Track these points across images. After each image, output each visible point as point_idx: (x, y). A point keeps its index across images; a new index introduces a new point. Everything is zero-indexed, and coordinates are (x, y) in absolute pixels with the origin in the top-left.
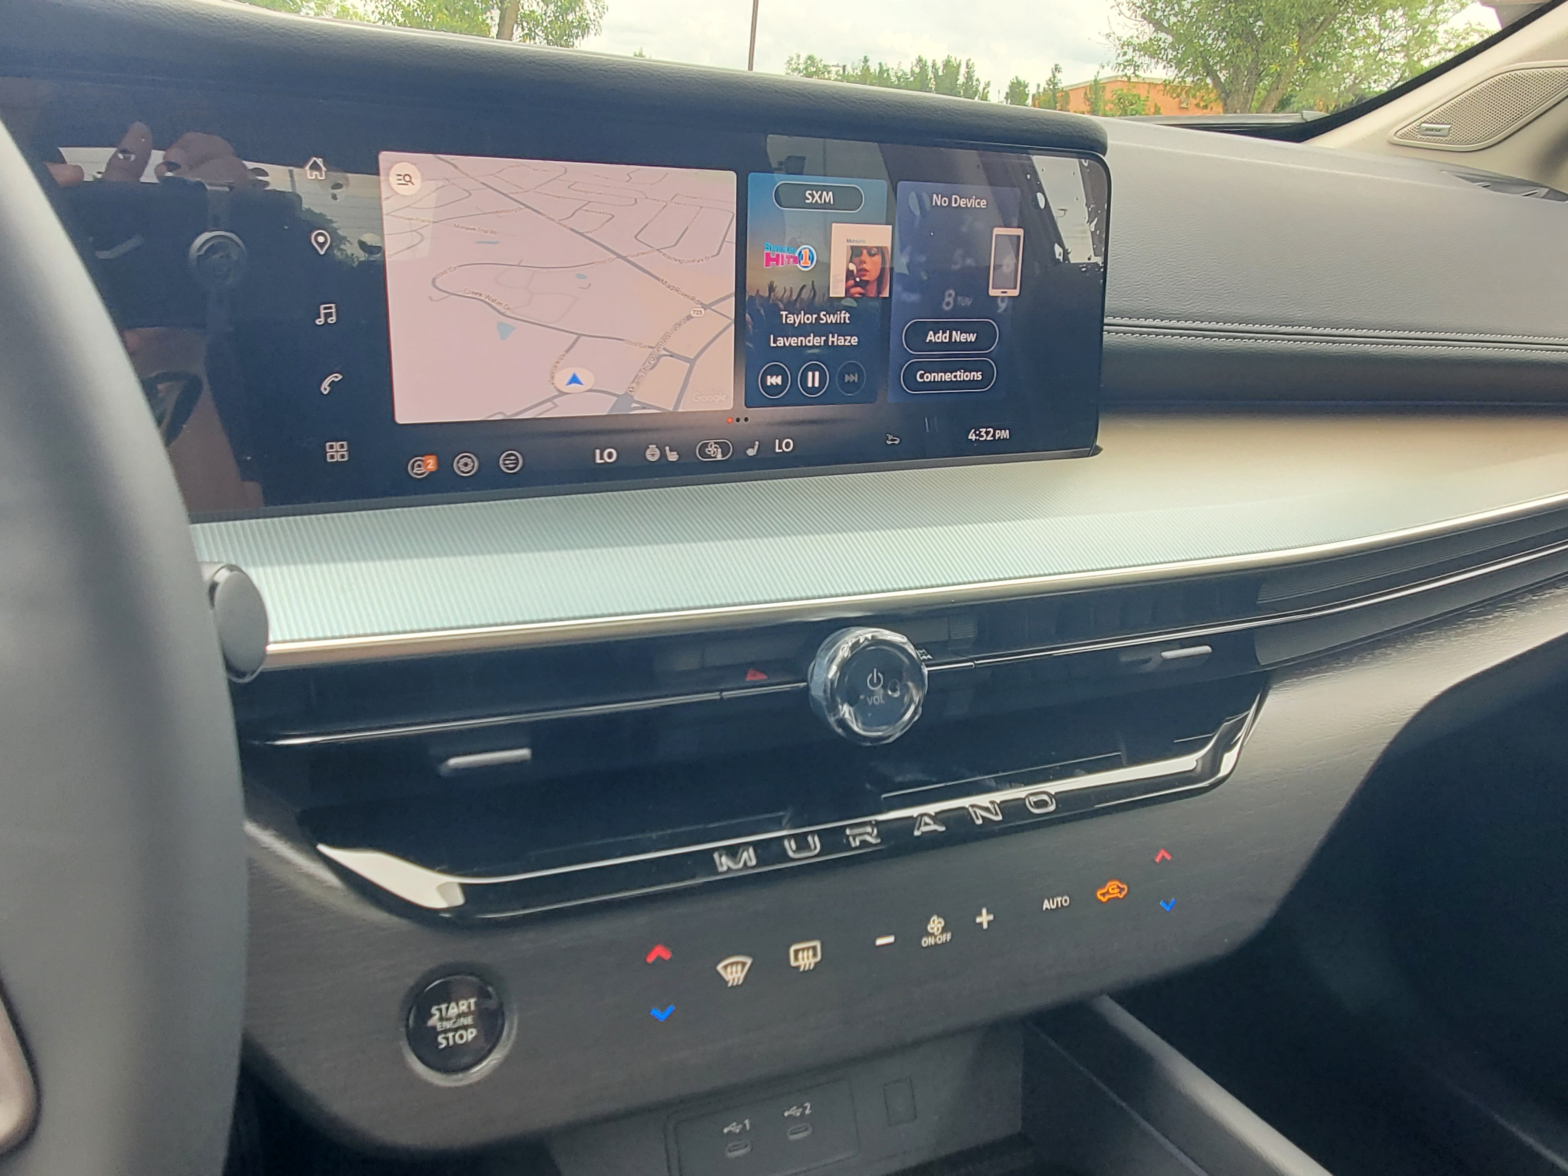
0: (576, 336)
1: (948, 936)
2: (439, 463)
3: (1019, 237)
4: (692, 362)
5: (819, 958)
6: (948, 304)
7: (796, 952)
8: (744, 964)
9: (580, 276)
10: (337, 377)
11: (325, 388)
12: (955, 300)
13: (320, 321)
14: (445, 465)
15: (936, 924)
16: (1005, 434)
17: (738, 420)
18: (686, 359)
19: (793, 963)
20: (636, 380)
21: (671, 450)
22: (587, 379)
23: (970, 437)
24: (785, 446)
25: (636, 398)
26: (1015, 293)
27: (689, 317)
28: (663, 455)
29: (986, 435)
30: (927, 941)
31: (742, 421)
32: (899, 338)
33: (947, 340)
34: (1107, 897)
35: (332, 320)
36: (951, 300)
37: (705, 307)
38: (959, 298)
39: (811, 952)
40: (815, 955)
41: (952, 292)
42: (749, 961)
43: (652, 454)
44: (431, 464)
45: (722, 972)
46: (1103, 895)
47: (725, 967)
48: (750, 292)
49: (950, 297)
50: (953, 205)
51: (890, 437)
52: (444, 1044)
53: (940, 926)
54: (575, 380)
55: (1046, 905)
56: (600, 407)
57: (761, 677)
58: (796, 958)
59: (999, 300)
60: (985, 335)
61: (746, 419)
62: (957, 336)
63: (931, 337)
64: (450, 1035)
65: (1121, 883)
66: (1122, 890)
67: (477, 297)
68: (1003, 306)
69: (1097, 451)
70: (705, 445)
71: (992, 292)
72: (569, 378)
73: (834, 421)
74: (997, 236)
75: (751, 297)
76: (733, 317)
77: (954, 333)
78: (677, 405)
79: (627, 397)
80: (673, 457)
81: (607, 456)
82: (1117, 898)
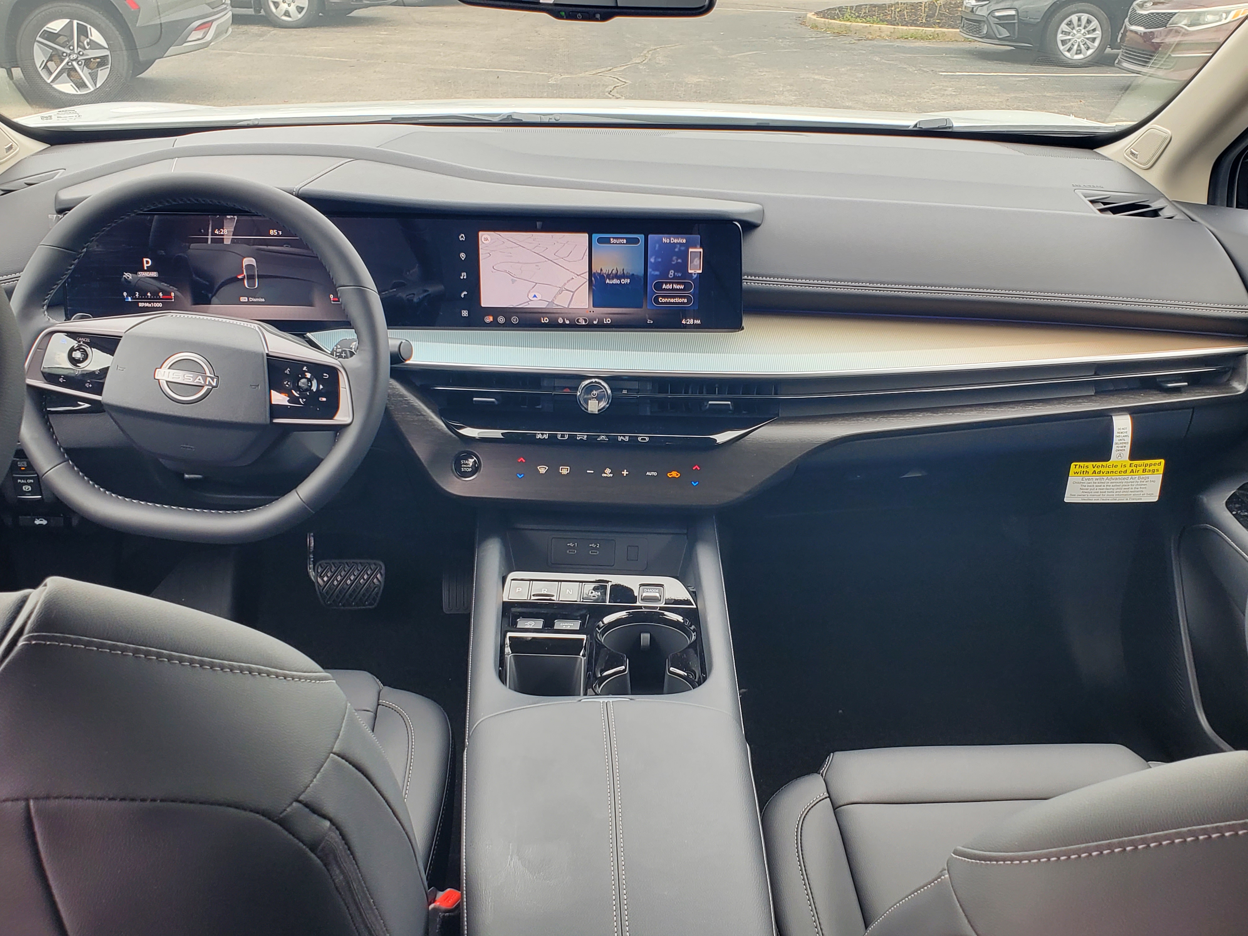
0: (535, 284)
1: (611, 475)
2: (493, 319)
3: (700, 252)
4: (574, 292)
5: (568, 472)
6: (671, 275)
7: (562, 468)
8: (545, 468)
9: (537, 266)
10: (465, 293)
11: (462, 296)
12: (674, 274)
13: (462, 278)
14: (495, 319)
15: (608, 471)
16: (699, 322)
17: (590, 312)
18: (572, 292)
19: (560, 471)
20: (555, 297)
21: (567, 320)
22: (539, 297)
23: (683, 322)
24: (608, 321)
25: (555, 303)
26: (701, 271)
27: (573, 278)
28: (564, 321)
29: (691, 321)
30: (604, 475)
31: (592, 312)
32: (651, 286)
33: (671, 288)
34: (671, 476)
35: (465, 277)
36: (672, 274)
37: (578, 275)
38: (676, 274)
39: (566, 470)
40: (567, 471)
41: (673, 271)
42: (547, 468)
43: (560, 321)
44: (491, 319)
45: (539, 469)
46: (670, 475)
47: (540, 468)
48: (594, 271)
49: (672, 273)
50: (671, 242)
51: (649, 320)
52: (463, 470)
53: (609, 472)
54: (535, 296)
55: (648, 473)
56: (543, 305)
57: (569, 390)
58: (561, 471)
59: (693, 274)
60: (687, 287)
61: (593, 312)
62: (675, 286)
63: (664, 286)
64: (465, 469)
65: (678, 472)
66: (677, 475)
67: (505, 271)
68: (695, 276)
69: (743, 329)
70: (579, 319)
71: (690, 271)
72: (533, 295)
73: (633, 314)
74: (691, 252)
75: (594, 273)
76: (588, 278)
77: (674, 285)
78: (569, 305)
79: (552, 302)
80: (567, 322)
81: (545, 320)
82: (675, 477)
